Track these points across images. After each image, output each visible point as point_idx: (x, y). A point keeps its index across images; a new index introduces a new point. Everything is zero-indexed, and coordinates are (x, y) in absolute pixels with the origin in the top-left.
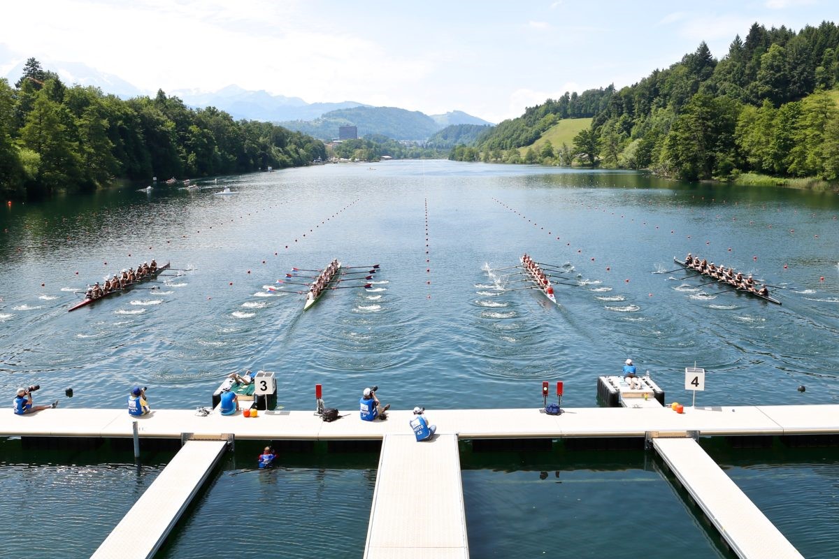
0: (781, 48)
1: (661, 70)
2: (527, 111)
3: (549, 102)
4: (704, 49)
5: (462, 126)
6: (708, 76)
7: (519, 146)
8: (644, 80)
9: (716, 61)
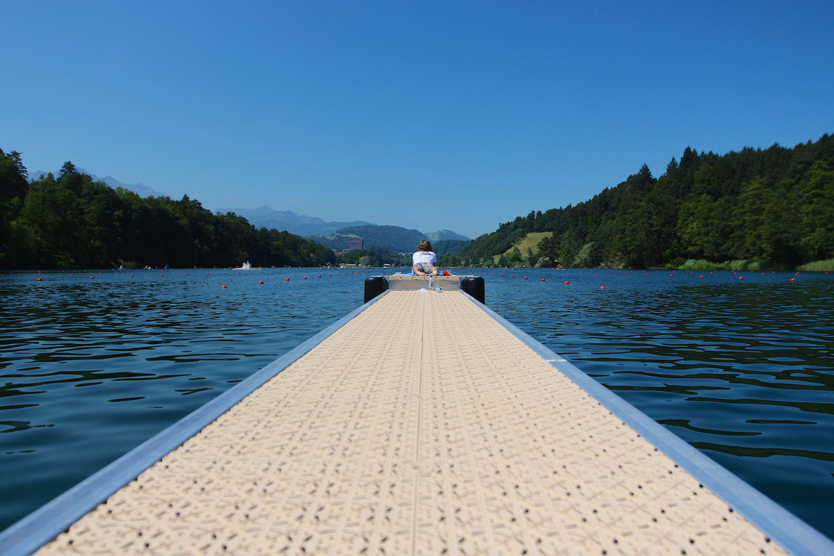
0: (711, 167)
1: (609, 188)
2: (500, 227)
3: (518, 219)
4: (645, 170)
5: (449, 241)
6: (649, 190)
7: (494, 255)
8: (595, 197)
9: (655, 179)
